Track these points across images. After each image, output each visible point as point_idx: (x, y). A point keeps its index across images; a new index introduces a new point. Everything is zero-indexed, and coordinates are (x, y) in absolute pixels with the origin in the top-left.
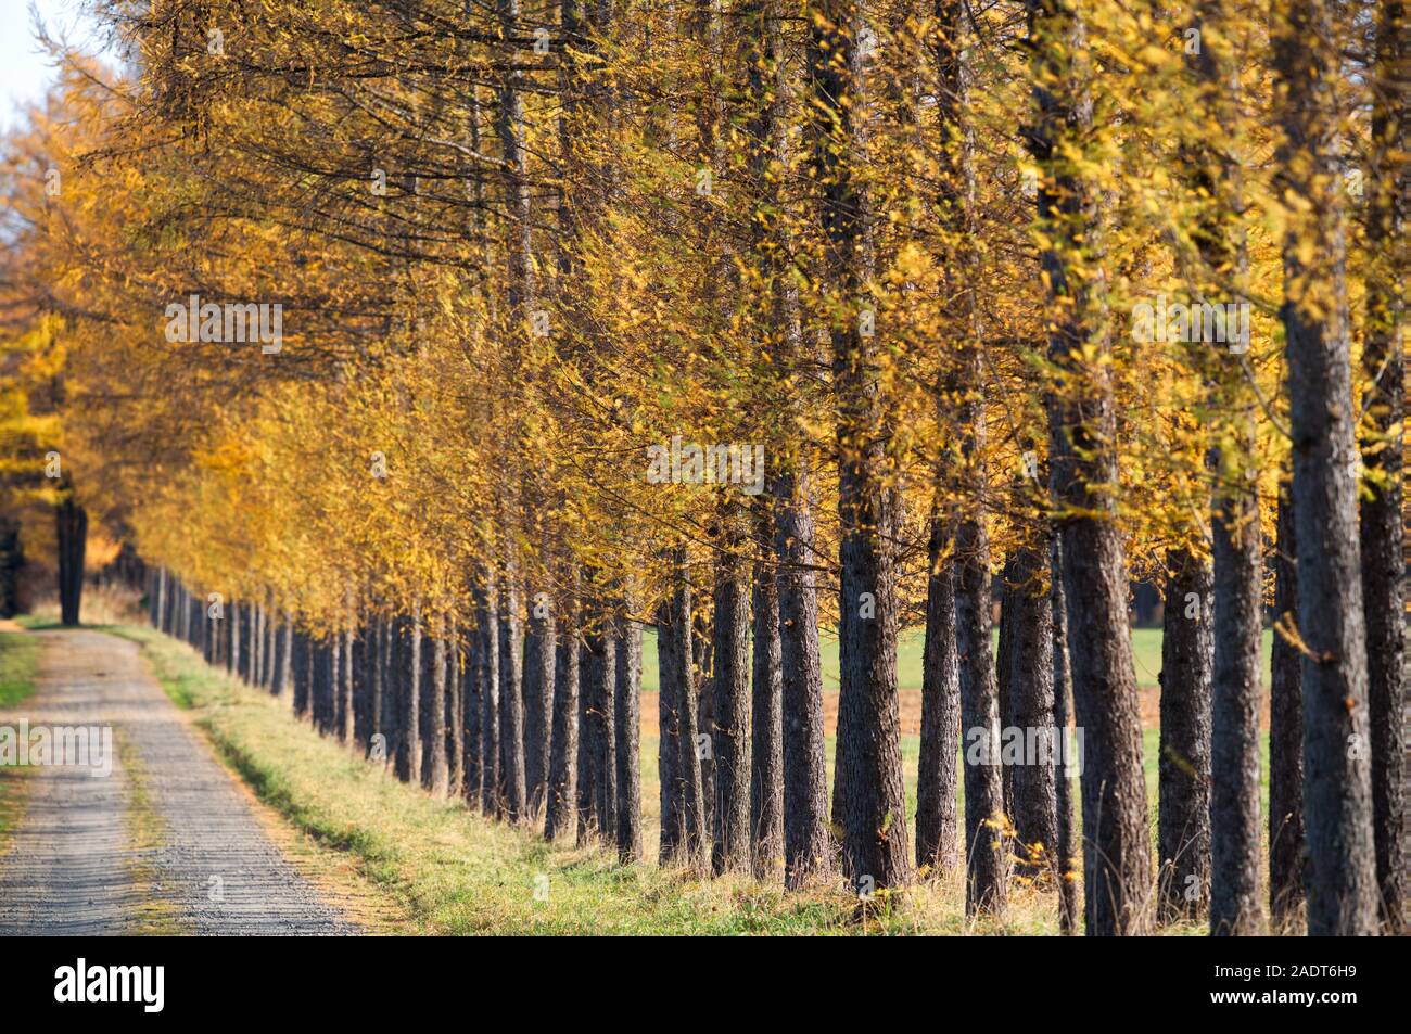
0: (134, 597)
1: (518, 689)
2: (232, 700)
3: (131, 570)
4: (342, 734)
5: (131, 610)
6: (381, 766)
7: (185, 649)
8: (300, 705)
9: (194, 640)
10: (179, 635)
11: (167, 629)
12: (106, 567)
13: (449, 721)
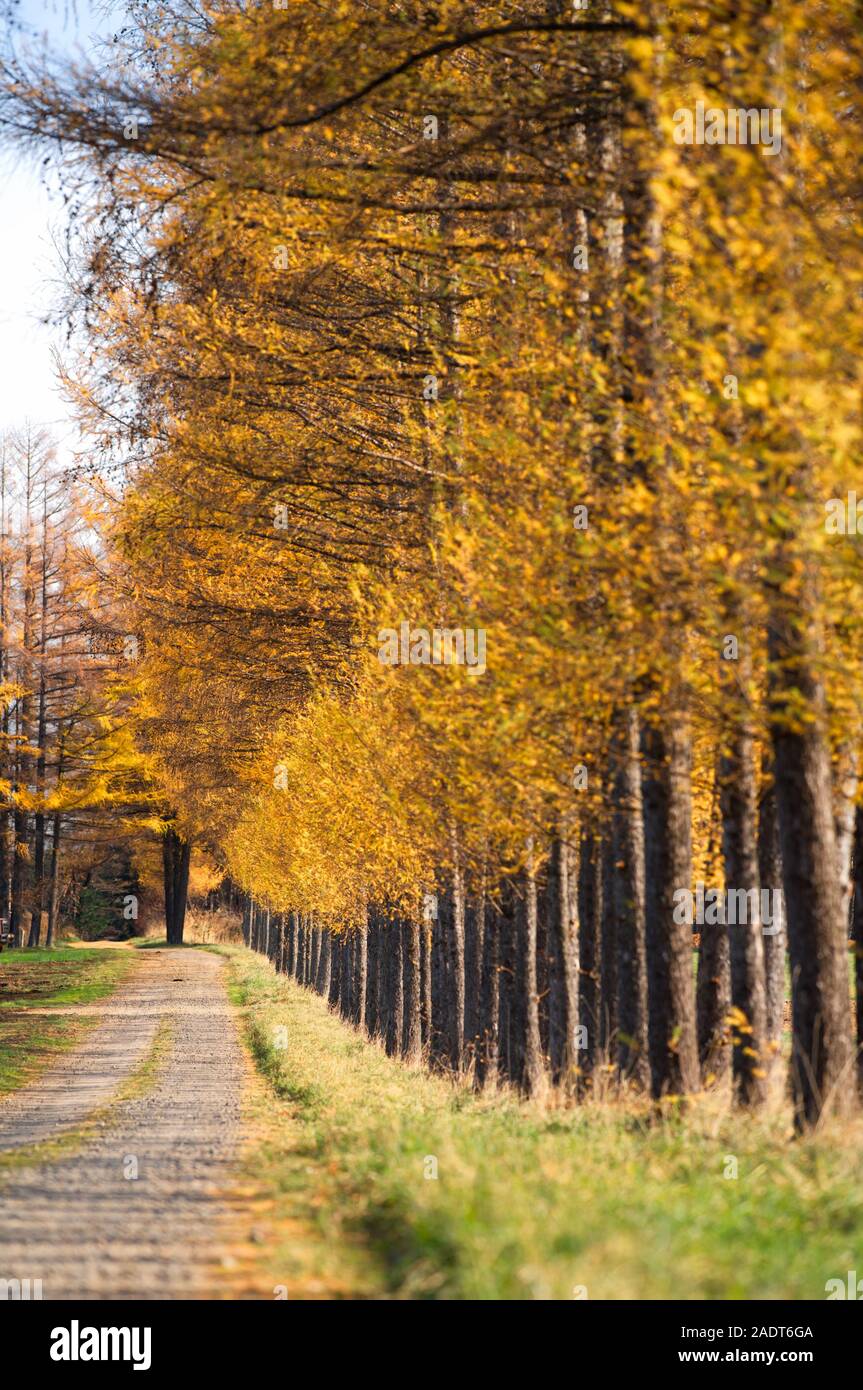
0: (236, 921)
1: (461, 958)
2: (280, 998)
3: (230, 896)
4: (357, 1021)
5: (232, 933)
6: (378, 1046)
7: (264, 960)
8: (333, 999)
9: (272, 953)
10: (262, 951)
11: (254, 947)
12: (212, 892)
13: (423, 998)
